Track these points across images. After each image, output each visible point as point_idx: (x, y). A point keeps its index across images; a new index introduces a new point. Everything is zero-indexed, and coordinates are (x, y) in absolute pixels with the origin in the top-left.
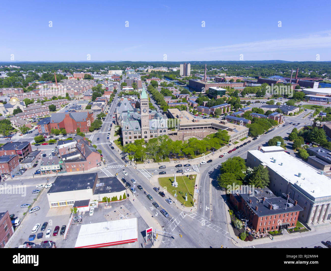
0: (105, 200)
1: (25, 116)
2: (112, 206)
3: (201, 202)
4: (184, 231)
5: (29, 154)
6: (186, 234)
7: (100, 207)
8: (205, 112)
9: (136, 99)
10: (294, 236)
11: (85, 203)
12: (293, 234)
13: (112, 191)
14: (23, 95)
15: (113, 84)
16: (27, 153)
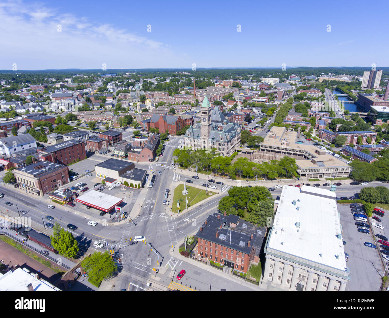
0: (126, 183)
1: (148, 115)
2: (127, 190)
3: (189, 214)
4: (148, 224)
5: (119, 141)
6: (147, 226)
7: (120, 187)
8: (327, 138)
9: (259, 111)
10: (232, 278)
11: (111, 180)
12: (235, 277)
13: (133, 179)
14: (162, 98)
15: (252, 94)
16: (118, 140)
